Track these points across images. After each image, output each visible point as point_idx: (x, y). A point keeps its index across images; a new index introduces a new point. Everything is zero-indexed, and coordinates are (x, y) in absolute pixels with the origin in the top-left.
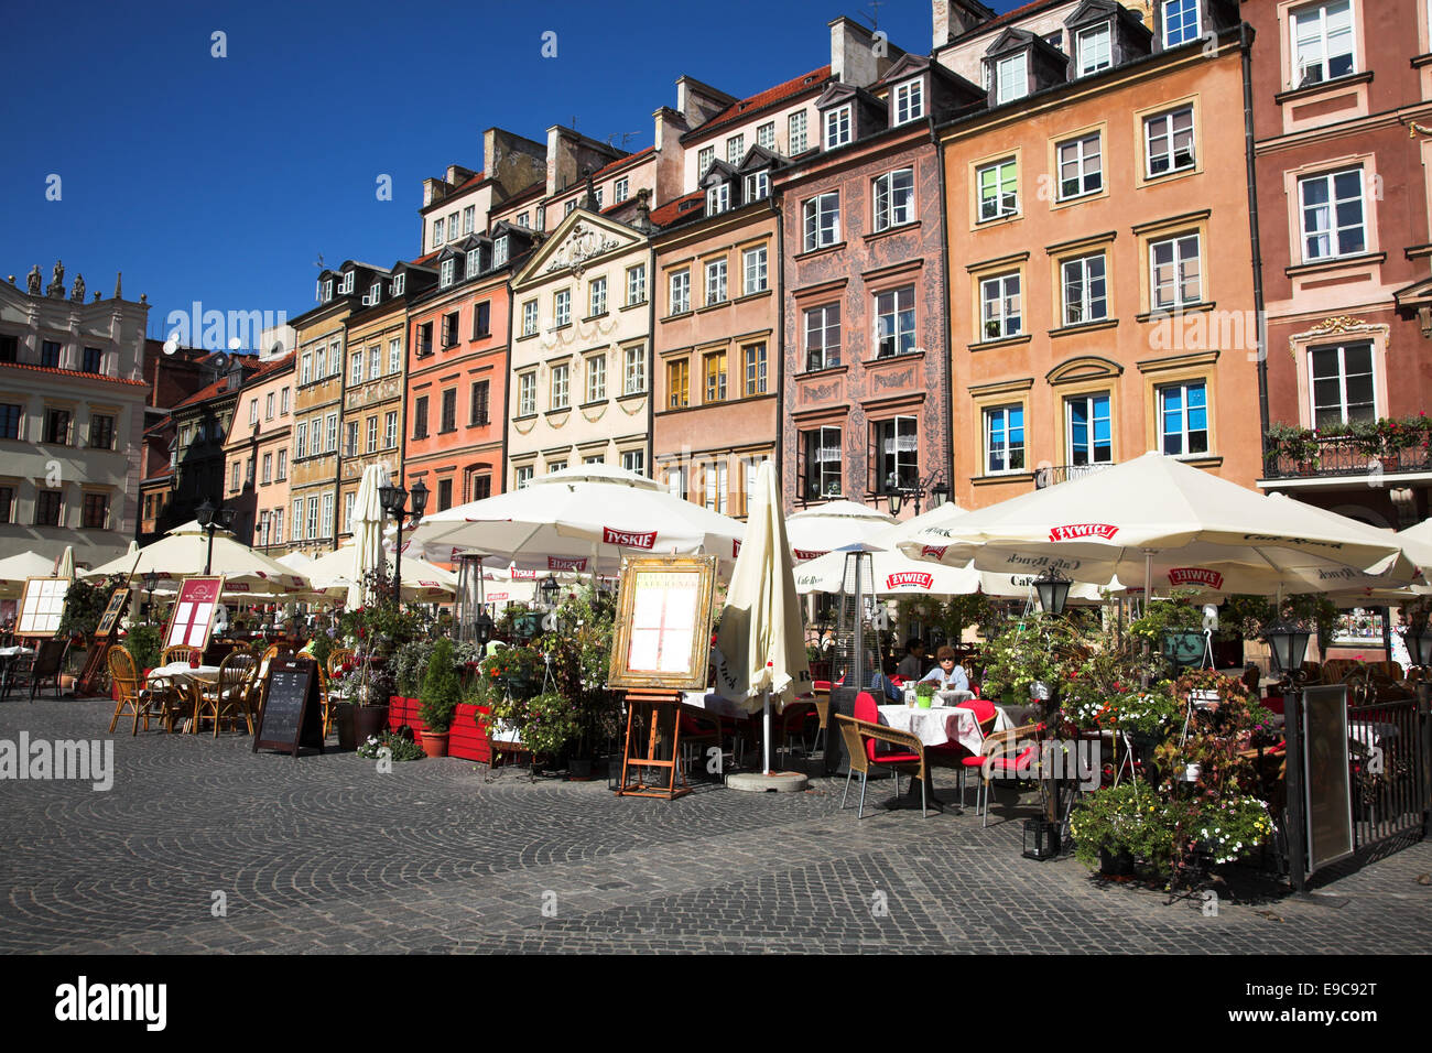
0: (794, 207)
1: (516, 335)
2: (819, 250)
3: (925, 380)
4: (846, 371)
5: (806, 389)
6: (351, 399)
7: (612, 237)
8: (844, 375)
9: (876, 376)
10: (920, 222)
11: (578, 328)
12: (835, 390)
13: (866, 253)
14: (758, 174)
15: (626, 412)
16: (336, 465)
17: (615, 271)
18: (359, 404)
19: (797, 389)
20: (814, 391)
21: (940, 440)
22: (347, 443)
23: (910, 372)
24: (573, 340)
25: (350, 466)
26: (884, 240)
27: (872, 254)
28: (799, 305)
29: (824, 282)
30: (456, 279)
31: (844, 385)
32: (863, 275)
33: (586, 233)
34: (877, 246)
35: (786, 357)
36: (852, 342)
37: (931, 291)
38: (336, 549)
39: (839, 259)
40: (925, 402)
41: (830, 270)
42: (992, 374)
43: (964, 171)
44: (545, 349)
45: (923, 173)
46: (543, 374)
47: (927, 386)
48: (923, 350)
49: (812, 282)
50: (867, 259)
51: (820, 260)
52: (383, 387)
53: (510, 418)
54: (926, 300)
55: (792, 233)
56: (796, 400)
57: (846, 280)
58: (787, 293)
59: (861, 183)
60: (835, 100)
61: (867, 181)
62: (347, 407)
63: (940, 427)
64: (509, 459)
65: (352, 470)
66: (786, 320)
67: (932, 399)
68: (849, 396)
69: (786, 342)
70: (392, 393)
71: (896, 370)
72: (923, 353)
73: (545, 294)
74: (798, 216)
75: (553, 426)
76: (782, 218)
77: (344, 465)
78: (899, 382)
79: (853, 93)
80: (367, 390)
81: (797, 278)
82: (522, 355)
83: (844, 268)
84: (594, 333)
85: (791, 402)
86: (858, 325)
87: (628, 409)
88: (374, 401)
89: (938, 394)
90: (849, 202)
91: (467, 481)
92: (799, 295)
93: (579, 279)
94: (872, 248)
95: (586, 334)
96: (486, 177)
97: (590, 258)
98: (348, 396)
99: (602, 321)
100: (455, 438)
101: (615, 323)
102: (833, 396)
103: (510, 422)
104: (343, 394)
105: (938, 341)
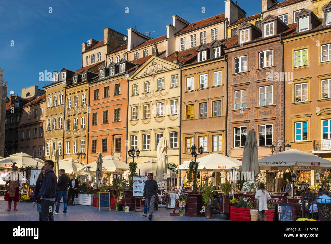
0: (231, 59)
1: (130, 94)
2: (240, 73)
3: (276, 113)
4: (249, 110)
5: (235, 115)
6: (67, 112)
7: (165, 65)
8: (248, 111)
9: (259, 112)
10: (275, 66)
11: (153, 94)
12: (245, 116)
13: (256, 75)
14: (216, 49)
15: (171, 120)
16: (62, 133)
17: (167, 76)
18: (71, 114)
19: (232, 115)
20: (238, 115)
21: (280, 131)
22: (66, 126)
23: (271, 111)
24: (151, 97)
25: (68, 133)
26: (262, 71)
27: (258, 75)
28: (233, 90)
29: (241, 83)
30: (105, 76)
31: (248, 114)
32: (255, 81)
33: (156, 64)
34: (260, 73)
35: (228, 105)
36: (251, 101)
37: (278, 87)
38: (63, 159)
39: (247, 76)
40: (276, 120)
41: (244, 79)
42: (298, 112)
43: (290, 52)
44: (141, 100)
45: (276, 51)
46: (140, 107)
47: (277, 115)
48: (275, 105)
49: (237, 83)
50: (256, 76)
51: (240, 76)
52: (80, 109)
53: (129, 120)
54: (277, 90)
55: (231, 68)
56: (232, 118)
57: (250, 82)
58: (229, 86)
59: (255, 53)
60: (244, 27)
61: (257, 53)
62: (66, 115)
63: (281, 127)
64: (128, 133)
65: (68, 134)
66: (229, 94)
67: (278, 119)
68: (250, 117)
69: (229, 100)
70: (83, 111)
71: (266, 110)
72: (276, 105)
73: (141, 82)
74: (233, 62)
75: (144, 123)
76: (227, 62)
77: (66, 133)
78: (267, 114)
79: (251, 25)
80: (73, 110)
81: (232, 81)
82: (133, 101)
83: (249, 79)
84: (159, 95)
85: (230, 119)
86: (253, 96)
87: (172, 119)
88: (76, 113)
89: (280, 118)
90: (251, 59)
91: (113, 139)
92: (233, 86)
93: (154, 78)
94: (259, 73)
95: (156, 95)
96: (105, 43)
97: (158, 72)
98: (66, 112)
99: (163, 92)
100: (108, 126)
101: (167, 92)
102: (244, 117)
103: (129, 122)
104: (65, 111)
105: (280, 102)
